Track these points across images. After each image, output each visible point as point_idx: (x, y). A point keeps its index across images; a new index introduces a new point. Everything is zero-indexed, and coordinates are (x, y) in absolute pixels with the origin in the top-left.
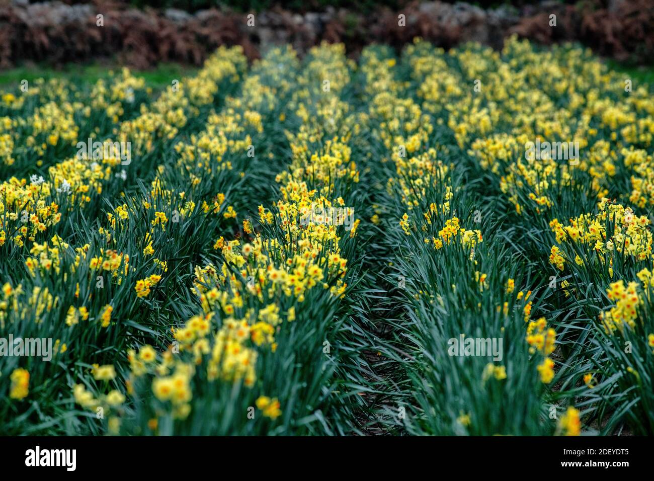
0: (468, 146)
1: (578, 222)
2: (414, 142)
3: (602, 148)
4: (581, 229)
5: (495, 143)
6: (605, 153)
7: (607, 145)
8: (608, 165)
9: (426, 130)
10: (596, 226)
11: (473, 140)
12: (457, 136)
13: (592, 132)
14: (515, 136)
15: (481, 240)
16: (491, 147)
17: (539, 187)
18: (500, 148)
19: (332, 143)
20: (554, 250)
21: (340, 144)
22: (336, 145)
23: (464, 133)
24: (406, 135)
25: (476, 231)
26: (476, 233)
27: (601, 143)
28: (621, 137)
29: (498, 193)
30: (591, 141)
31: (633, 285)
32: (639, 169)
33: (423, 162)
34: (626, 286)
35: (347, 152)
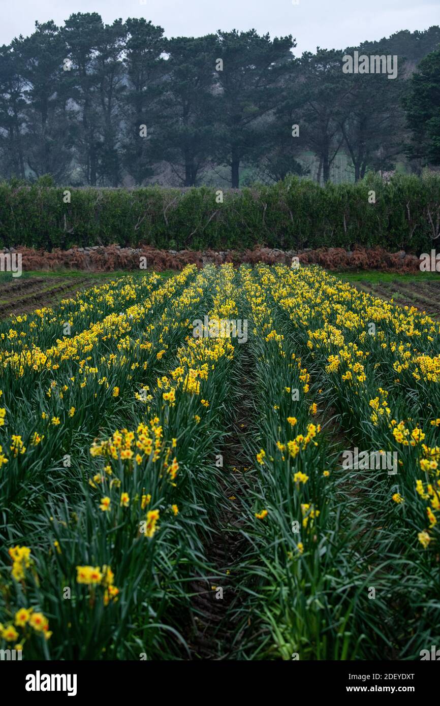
0: (278, 301)
1: (317, 332)
2: (259, 300)
4: (318, 334)
6: (327, 305)
8: (328, 310)
9: (263, 295)
10: (324, 334)
11: (280, 299)
12: (275, 298)
13: (323, 297)
14: (296, 298)
15: (283, 338)
16: (287, 302)
17: (304, 318)
18: (290, 303)
19: (229, 300)
20: (309, 342)
23: (277, 297)
24: (257, 297)
26: (281, 336)
27: (326, 301)
28: (333, 299)
29: (289, 319)
30: (323, 300)
31: (337, 356)
32: (339, 312)
33: (262, 308)
34: (334, 357)
35: (234, 303)
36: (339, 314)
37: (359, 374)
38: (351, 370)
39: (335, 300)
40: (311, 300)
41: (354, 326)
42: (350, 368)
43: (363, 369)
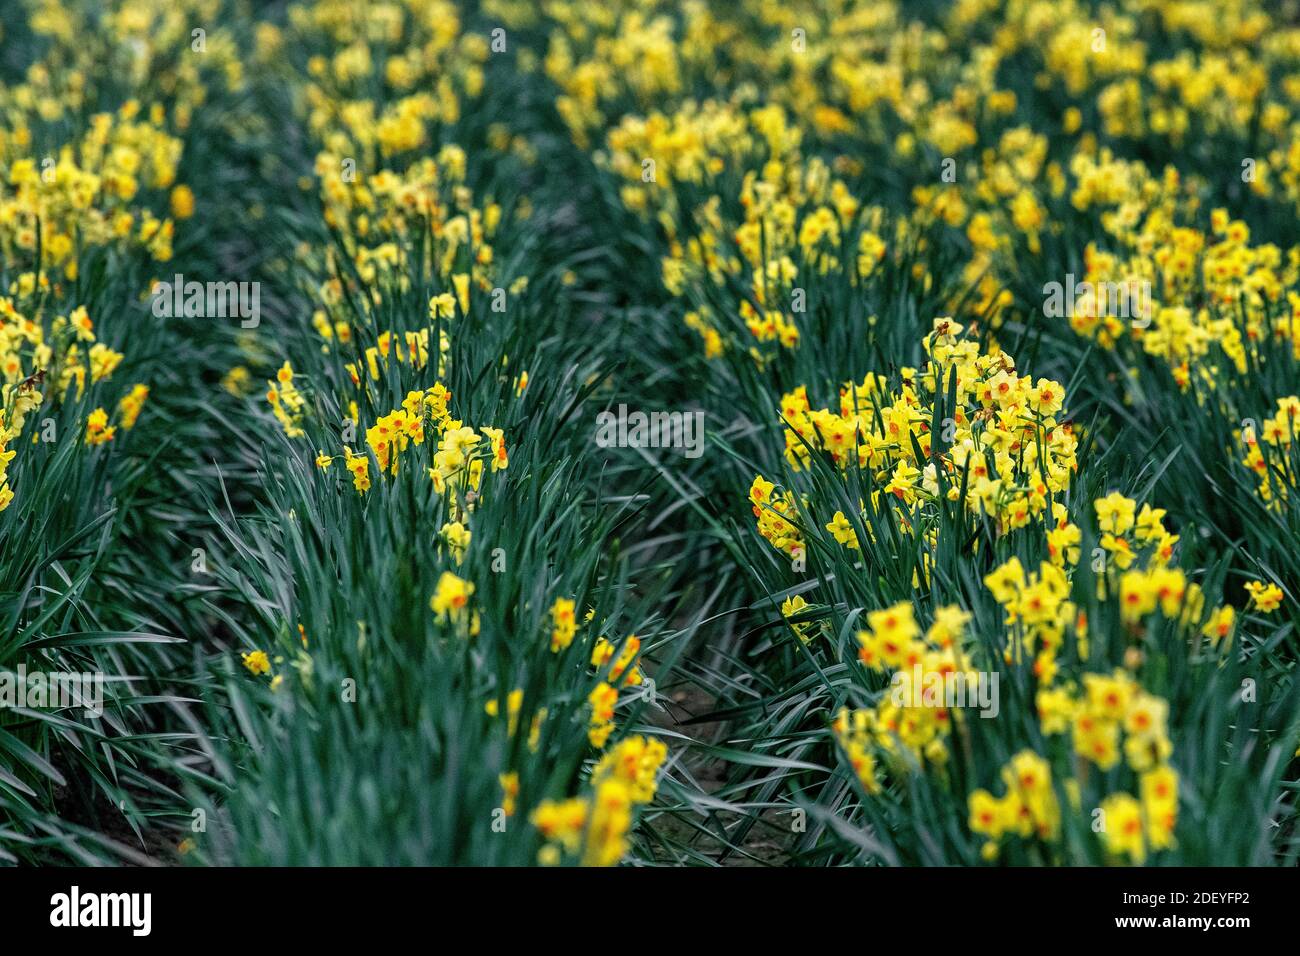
0: (597, 138)
1: (855, 399)
2: (404, 123)
3: (1020, 152)
4: (864, 420)
5: (672, 129)
6: (1027, 168)
7: (1040, 146)
8: (1026, 208)
9: (458, 86)
10: (906, 412)
11: (614, 120)
12: (566, 106)
13: (1001, 101)
14: (746, 108)
15: (501, 463)
16: (660, 141)
17: (766, 278)
18: (688, 145)
19: (116, 123)
20: (759, 493)
21: (145, 129)
22: (127, 131)
23: (589, 95)
24: (385, 94)
25: (487, 430)
26: (485, 438)
27: (1018, 137)
28: (1094, 122)
29: (657, 296)
30: (988, 132)
31: (950, 619)
32: (1114, 224)
33: (413, 189)
34: (924, 622)
35: (166, 154)
36: (1110, 244)
37: (1128, 782)
38: (1056, 749)
39: (1114, 127)
40: (893, 123)
41: (1216, 352)
42: (1051, 724)
43: (1158, 730)
